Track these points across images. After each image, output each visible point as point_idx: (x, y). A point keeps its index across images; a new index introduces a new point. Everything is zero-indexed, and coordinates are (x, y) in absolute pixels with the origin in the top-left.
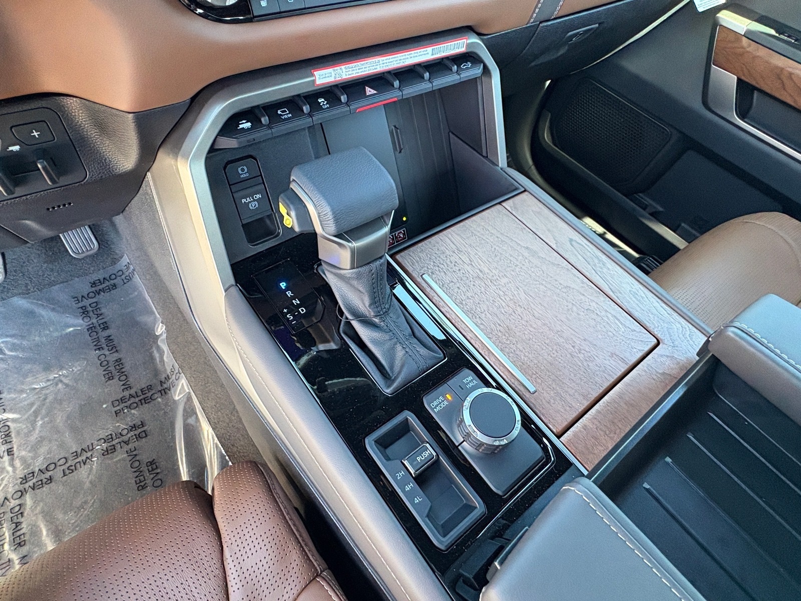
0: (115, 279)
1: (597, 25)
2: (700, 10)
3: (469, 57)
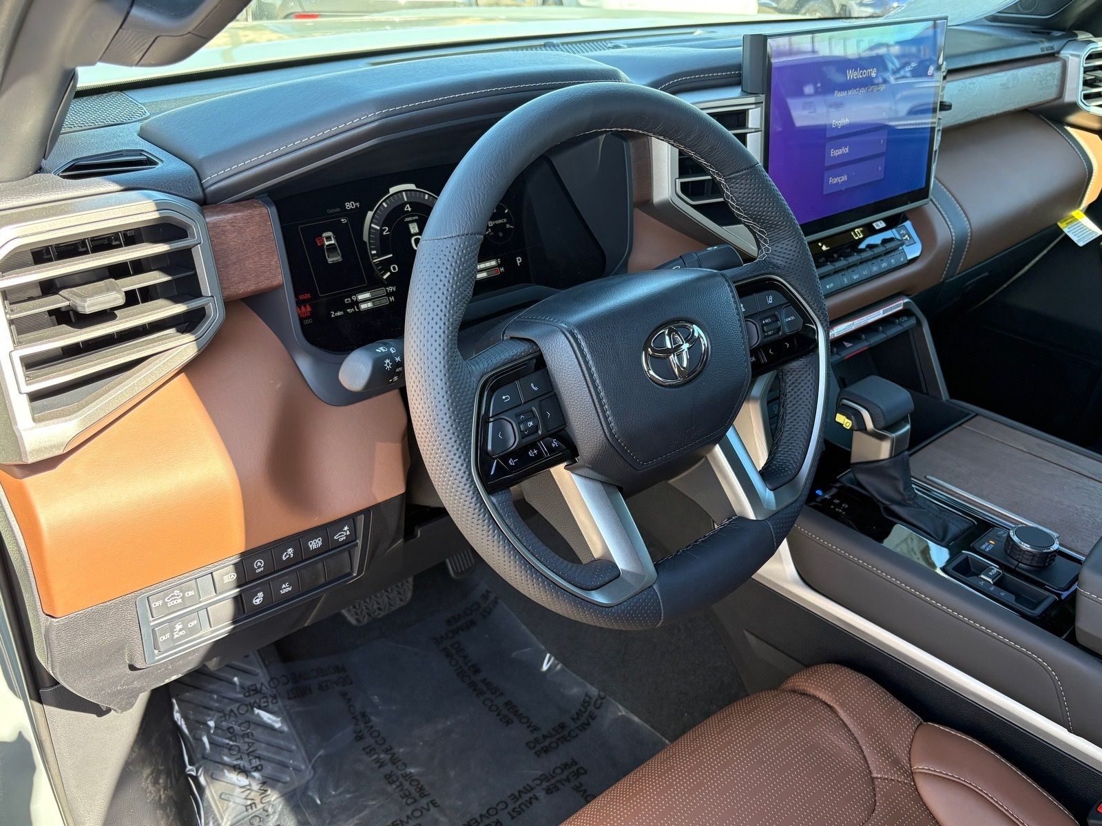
0: (471, 614)
2: (1081, 244)
3: (906, 312)
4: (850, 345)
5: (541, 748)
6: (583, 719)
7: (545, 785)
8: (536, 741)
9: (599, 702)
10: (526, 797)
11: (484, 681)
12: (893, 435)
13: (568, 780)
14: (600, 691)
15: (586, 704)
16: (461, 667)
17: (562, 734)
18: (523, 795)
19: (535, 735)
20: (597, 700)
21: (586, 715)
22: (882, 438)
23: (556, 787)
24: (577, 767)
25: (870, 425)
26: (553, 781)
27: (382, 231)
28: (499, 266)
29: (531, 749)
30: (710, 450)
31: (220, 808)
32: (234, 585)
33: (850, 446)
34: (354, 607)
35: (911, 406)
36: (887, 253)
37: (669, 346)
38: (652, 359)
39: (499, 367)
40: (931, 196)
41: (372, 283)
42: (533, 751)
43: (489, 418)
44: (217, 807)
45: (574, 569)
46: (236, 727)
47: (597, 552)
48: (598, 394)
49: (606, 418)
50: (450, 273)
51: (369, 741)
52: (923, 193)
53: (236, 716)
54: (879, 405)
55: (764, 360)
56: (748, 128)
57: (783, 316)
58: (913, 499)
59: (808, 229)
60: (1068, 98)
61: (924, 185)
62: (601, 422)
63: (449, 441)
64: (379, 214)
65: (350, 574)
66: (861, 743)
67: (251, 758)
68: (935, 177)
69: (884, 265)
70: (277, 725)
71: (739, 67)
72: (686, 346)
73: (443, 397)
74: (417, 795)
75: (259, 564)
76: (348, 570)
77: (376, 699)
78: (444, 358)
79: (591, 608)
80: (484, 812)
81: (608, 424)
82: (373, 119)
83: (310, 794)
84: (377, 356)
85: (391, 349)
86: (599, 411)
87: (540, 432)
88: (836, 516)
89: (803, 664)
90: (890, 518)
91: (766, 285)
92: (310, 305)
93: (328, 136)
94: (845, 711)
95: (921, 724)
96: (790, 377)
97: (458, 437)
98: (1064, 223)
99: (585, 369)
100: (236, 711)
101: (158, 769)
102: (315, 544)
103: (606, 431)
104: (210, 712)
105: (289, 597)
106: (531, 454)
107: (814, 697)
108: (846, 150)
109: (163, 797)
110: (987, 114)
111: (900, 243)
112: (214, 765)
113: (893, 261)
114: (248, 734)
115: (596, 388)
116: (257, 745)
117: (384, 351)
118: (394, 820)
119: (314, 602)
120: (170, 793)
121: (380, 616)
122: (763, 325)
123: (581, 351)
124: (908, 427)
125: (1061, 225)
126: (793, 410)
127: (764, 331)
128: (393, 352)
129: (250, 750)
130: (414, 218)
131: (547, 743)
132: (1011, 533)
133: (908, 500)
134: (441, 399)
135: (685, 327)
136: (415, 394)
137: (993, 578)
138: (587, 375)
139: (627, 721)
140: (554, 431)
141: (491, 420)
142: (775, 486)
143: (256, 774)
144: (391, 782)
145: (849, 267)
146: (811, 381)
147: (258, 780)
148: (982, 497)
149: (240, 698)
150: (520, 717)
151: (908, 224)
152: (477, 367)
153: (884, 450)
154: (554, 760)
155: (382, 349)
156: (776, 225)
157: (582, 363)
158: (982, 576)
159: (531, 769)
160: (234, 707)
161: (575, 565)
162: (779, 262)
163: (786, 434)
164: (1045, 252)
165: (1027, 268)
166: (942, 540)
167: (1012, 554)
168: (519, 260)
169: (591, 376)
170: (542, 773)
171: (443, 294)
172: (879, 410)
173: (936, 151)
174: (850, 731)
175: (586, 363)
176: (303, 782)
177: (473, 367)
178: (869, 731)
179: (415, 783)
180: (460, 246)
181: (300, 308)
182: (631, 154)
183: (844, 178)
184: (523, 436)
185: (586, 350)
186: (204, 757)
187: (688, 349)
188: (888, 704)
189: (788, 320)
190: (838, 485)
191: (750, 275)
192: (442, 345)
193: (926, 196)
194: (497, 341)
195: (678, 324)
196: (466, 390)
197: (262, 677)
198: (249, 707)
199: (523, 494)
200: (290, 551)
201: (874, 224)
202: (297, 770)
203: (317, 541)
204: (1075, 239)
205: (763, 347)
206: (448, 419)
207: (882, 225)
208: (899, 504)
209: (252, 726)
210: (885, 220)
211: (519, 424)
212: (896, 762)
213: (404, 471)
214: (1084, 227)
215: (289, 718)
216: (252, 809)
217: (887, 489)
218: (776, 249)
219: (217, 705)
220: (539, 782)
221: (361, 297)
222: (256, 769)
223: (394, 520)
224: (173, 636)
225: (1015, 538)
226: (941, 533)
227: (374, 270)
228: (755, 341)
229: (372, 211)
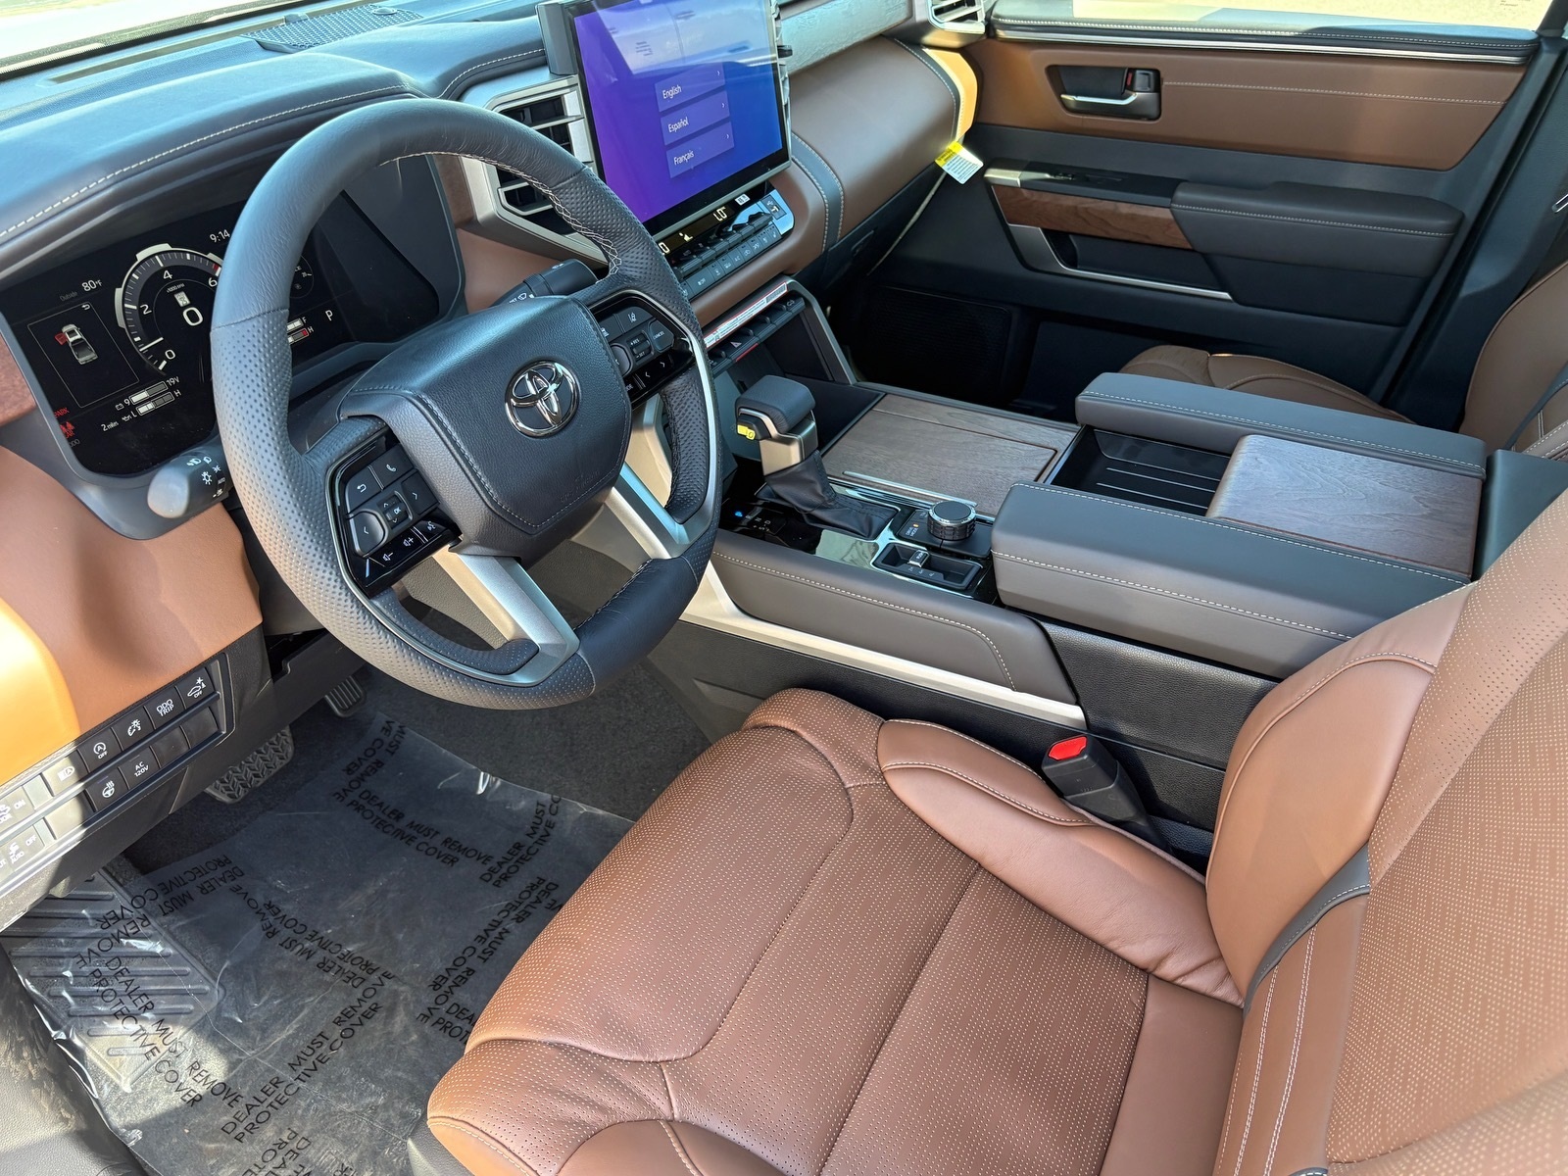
0: (374, 754)
1: (872, 232)
2: (963, 182)
3: (791, 295)
4: (739, 344)
5: (498, 877)
6: (541, 831)
7: (513, 914)
8: (492, 871)
9: (554, 807)
10: (495, 934)
11: (411, 825)
12: (800, 437)
13: (538, 901)
14: (552, 795)
15: (539, 814)
16: (378, 818)
17: (519, 854)
18: (490, 933)
19: (489, 866)
20: (551, 806)
21: (542, 826)
22: (788, 442)
23: (526, 912)
24: (546, 883)
25: (773, 432)
26: (522, 907)
27: (141, 310)
28: (305, 326)
29: (487, 881)
30: (607, 495)
31: (112, 1066)
32: (75, 780)
33: (760, 458)
34: (223, 782)
35: (812, 401)
36: (757, 231)
37: (533, 392)
38: (517, 410)
39: (345, 454)
40: (791, 156)
41: (147, 379)
42: (491, 882)
43: (348, 514)
44: (107, 1066)
45: (486, 657)
46: (103, 969)
47: (508, 633)
48: (466, 462)
49: (482, 486)
50: (260, 360)
51: (286, 933)
52: (782, 156)
53: (98, 955)
54: (778, 407)
55: (642, 385)
56: (567, 117)
57: (651, 334)
58: (833, 500)
59: (654, 226)
60: (920, 16)
61: (781, 147)
62: (477, 491)
63: (309, 550)
64: (130, 290)
65: (218, 733)
66: (829, 759)
67: (134, 998)
68: (792, 131)
69: (756, 246)
70: (159, 949)
71: (540, 44)
72: (552, 387)
73: (289, 503)
74: (364, 974)
75: (100, 748)
76: (215, 730)
77: (280, 884)
78: (278, 458)
79: (514, 692)
80: (450, 965)
81: (486, 492)
82: (105, 184)
83: (226, 1015)
84: (190, 471)
85: (205, 459)
86: (473, 479)
87: (411, 517)
88: (762, 536)
89: (760, 698)
90: (815, 525)
91: (627, 302)
92: (70, 422)
93: (50, 215)
94: (808, 732)
95: (883, 723)
96: (675, 399)
97: (318, 543)
98: (943, 160)
99: (444, 437)
100: (96, 950)
101: (17, 1042)
102: (165, 708)
103: (486, 500)
104: (61, 961)
105: (147, 779)
106: (406, 543)
107: (776, 727)
108: (684, 122)
109: (33, 1072)
110: (835, 50)
111: (767, 218)
112: (89, 1021)
113: (765, 239)
114: (121, 971)
115: (462, 455)
116: (137, 980)
117: (197, 463)
118: (342, 1009)
119: (177, 780)
120: (41, 1065)
121: (259, 784)
122: (632, 348)
123: (436, 417)
124: (813, 424)
125: (940, 163)
126: (685, 434)
127: (634, 354)
128: (208, 462)
129: (130, 989)
130: (179, 286)
131: (504, 870)
132: (931, 513)
133: (832, 501)
134: (286, 505)
135: (545, 367)
136: (254, 506)
137: (920, 561)
138: (449, 443)
139: (590, 817)
140: (426, 513)
141: (351, 516)
142: (684, 518)
143: (147, 1015)
144: (327, 969)
145: (718, 257)
146: (697, 399)
147: (152, 1020)
148: (901, 481)
149: (97, 933)
150: (465, 851)
151: (774, 194)
152: (319, 459)
153: (793, 454)
154: (520, 882)
155: (193, 462)
156: (620, 233)
157: (440, 430)
158: (911, 562)
159: (493, 903)
160: (94, 945)
161: (488, 653)
162: (633, 273)
163: (683, 462)
164: (932, 193)
165: (918, 214)
166: (869, 536)
167: (935, 533)
168: (329, 314)
169: (454, 443)
170: (506, 903)
171: (258, 385)
172: (780, 414)
173: (786, 106)
174: (817, 750)
175: (445, 429)
176: (214, 1004)
177: (314, 461)
178: (836, 744)
179: (358, 961)
180: (264, 327)
181: (65, 425)
182: (438, 167)
183: (690, 155)
184: (392, 527)
185: (441, 415)
186: (70, 1016)
187: (556, 391)
188: (849, 713)
189: (657, 336)
190: (760, 503)
191: (604, 294)
192: (272, 444)
193: (786, 158)
194: (331, 426)
195: (537, 366)
196: (313, 488)
197: (117, 899)
198: (114, 940)
199: (406, 591)
200: (136, 723)
201: (737, 200)
202: (200, 994)
203: (167, 704)
204: (955, 176)
205: (638, 371)
206: (301, 526)
207: (745, 199)
208: (821, 508)
209: (125, 960)
210: (747, 193)
211: (384, 514)
212: (865, 767)
213: (255, 598)
214: (965, 162)
215: (173, 937)
216: (154, 1055)
217: (805, 495)
218: (627, 259)
219: (68, 949)
220: (505, 913)
221: (136, 398)
222: (146, 1008)
223: (258, 657)
224: (9, 861)
225: (936, 517)
226: (866, 529)
227: (145, 362)
228: (627, 367)
229: (120, 287)
